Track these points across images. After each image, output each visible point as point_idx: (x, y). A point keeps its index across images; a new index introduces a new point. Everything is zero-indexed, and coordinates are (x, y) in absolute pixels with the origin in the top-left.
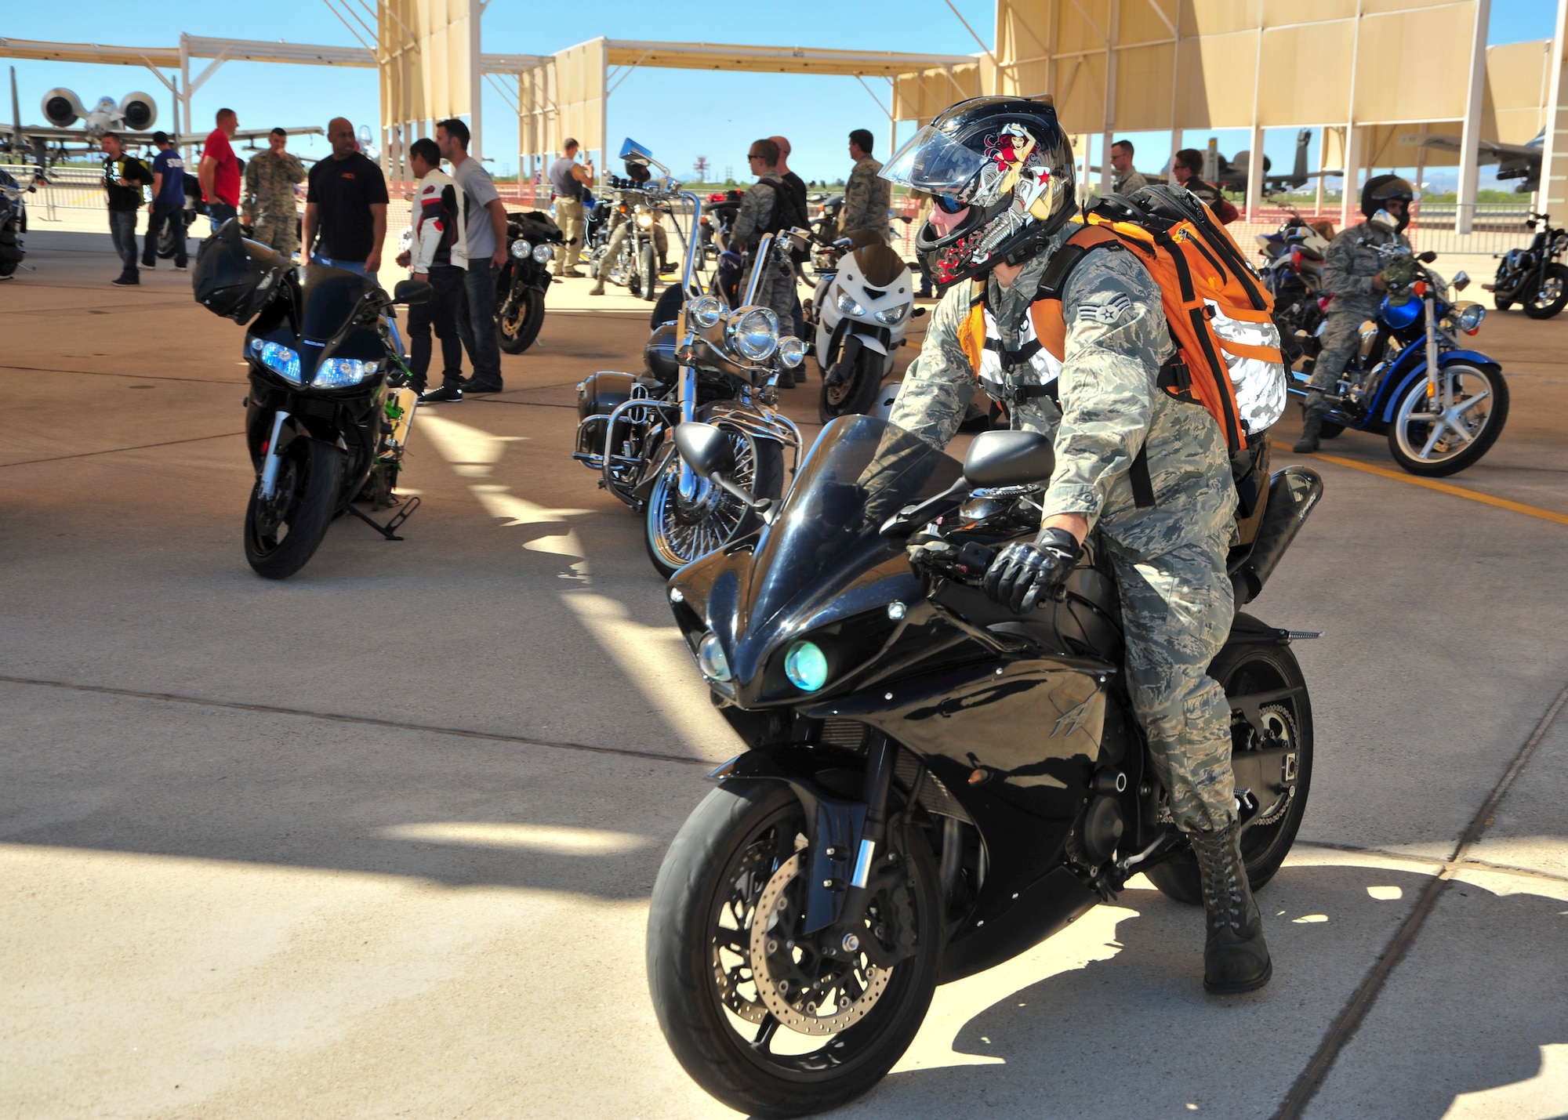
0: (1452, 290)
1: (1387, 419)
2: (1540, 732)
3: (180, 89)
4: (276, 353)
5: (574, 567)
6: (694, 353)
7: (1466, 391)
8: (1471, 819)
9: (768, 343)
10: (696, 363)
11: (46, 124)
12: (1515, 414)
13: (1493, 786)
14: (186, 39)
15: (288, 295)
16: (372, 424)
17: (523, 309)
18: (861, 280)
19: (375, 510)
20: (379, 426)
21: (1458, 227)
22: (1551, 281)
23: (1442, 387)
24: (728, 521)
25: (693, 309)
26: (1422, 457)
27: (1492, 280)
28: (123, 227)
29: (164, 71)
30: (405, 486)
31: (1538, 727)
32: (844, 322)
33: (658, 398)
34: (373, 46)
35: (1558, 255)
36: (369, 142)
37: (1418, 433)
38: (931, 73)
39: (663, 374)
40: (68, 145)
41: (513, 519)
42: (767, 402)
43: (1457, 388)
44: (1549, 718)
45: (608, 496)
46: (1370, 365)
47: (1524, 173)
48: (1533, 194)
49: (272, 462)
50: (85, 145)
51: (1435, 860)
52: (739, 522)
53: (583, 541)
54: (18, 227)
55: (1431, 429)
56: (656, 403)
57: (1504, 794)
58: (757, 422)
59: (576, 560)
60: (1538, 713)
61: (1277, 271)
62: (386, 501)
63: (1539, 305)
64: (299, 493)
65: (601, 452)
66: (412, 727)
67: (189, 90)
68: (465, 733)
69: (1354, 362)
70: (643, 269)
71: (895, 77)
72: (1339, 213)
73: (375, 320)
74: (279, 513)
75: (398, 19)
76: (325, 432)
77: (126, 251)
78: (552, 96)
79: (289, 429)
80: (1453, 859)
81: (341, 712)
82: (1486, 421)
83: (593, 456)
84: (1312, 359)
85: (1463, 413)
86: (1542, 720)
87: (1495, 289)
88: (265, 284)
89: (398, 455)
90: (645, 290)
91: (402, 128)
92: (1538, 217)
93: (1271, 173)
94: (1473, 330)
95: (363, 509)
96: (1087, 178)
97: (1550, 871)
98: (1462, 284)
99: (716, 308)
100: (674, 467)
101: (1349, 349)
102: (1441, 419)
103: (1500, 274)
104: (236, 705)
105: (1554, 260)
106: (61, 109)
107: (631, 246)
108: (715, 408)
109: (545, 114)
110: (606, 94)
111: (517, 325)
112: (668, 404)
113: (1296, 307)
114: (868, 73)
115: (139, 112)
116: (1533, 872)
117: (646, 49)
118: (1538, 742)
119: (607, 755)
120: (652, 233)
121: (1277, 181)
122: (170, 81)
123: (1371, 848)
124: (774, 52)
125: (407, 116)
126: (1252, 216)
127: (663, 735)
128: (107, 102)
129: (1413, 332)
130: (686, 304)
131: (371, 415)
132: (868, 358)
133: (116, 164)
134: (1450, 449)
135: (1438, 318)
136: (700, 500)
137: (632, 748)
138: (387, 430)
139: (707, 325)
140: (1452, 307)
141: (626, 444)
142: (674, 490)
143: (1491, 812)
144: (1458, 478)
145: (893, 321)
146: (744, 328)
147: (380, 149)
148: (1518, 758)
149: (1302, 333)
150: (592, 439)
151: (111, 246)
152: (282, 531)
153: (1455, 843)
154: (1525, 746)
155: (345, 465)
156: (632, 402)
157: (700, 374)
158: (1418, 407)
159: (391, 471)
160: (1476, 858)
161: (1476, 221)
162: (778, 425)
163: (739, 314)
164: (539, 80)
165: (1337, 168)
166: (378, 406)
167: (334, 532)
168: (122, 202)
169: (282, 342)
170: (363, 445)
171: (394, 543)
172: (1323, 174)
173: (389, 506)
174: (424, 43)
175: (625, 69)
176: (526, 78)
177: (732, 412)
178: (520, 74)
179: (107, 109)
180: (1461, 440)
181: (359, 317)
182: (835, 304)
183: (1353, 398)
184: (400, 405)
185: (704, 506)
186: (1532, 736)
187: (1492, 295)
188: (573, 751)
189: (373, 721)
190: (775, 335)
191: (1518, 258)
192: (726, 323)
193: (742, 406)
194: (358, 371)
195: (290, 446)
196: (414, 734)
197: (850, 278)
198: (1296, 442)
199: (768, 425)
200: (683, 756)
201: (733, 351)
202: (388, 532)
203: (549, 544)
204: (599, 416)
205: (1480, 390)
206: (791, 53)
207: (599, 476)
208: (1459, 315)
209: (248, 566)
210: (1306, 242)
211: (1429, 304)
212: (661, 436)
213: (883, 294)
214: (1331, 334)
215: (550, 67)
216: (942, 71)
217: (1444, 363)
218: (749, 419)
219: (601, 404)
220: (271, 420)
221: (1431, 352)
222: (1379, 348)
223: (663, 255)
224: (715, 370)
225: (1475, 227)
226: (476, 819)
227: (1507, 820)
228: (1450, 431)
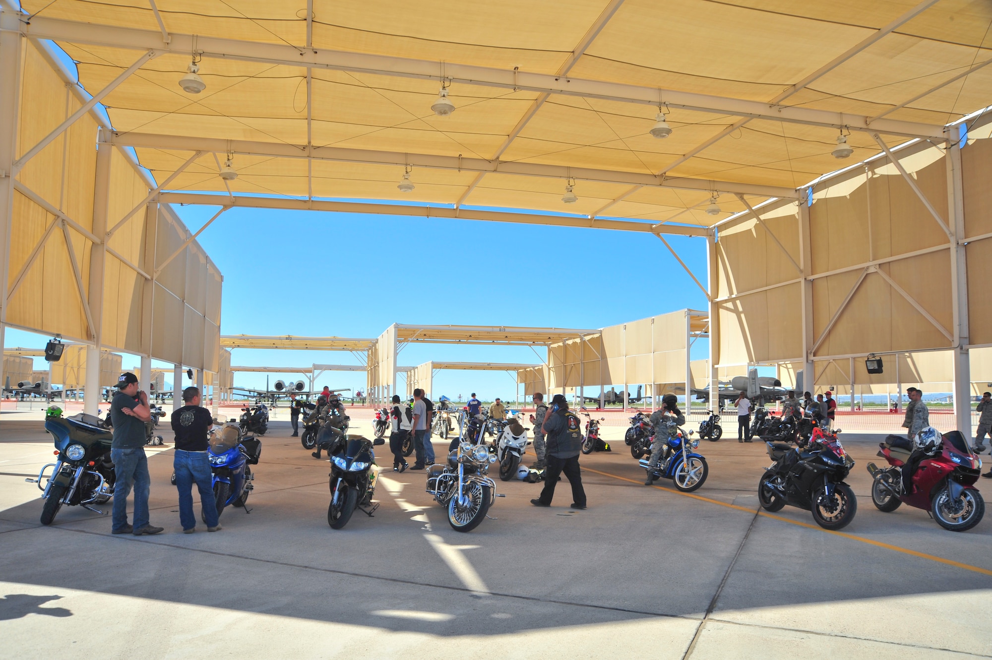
0: (689, 435)
1: (672, 474)
2: (727, 575)
3: (311, 379)
4: (339, 460)
5: (426, 525)
6: (463, 459)
7: (696, 465)
8: (709, 605)
9: (485, 456)
10: (464, 462)
11: (275, 390)
12: (710, 472)
13: (715, 594)
14: (314, 365)
15: (343, 443)
16: (366, 481)
17: (409, 443)
18: (511, 434)
19: (366, 507)
20: (368, 482)
21: (686, 413)
22: (715, 430)
23: (688, 464)
24: (473, 511)
25: (463, 446)
26: (684, 486)
27: (699, 430)
28: (295, 420)
29: (308, 374)
30: (374, 499)
31: (726, 573)
32: (506, 447)
33: (452, 473)
34: (366, 365)
35: (717, 422)
36: (363, 392)
37: (682, 479)
38: (528, 369)
39: (453, 465)
40: (280, 396)
41: (407, 510)
42: (485, 474)
43: (693, 465)
44: (729, 570)
45: (436, 502)
46: (666, 458)
47: (704, 398)
48: (707, 403)
49: (337, 493)
50: (285, 396)
51: (699, 619)
52: (477, 512)
53: (429, 517)
54: (266, 421)
55: (686, 477)
56: (451, 475)
57: (718, 596)
58: (482, 480)
59: (427, 523)
60: (726, 569)
61: (635, 428)
62: (369, 504)
63: (713, 437)
64: (344, 503)
65: (435, 490)
66: (378, 578)
67: (314, 379)
68: (394, 580)
69: (661, 457)
70: (444, 430)
71: (518, 371)
72: (652, 409)
73: (368, 450)
74: (338, 509)
75: (373, 358)
76: (352, 484)
77: (295, 427)
78: (416, 378)
79: (341, 483)
80: (705, 618)
81: (357, 573)
82: (702, 475)
83: (432, 491)
84: (649, 456)
85: (695, 472)
86: (727, 571)
87: (699, 432)
88: (336, 440)
89: (373, 491)
90: (444, 436)
91: (373, 388)
92: (710, 411)
93: (630, 397)
94: (696, 447)
95: (362, 507)
96: (576, 400)
97: (735, 621)
98: (691, 433)
99: (470, 446)
100: (457, 494)
101: (659, 453)
102: (689, 474)
103: (701, 428)
104: (326, 570)
105: (716, 424)
106: (279, 386)
107: (440, 423)
108: (469, 476)
109: (414, 383)
110: (432, 377)
111: (407, 448)
112: (454, 475)
113: (642, 440)
114: (510, 370)
115: (300, 386)
116: (729, 622)
117: (444, 364)
118: (727, 578)
119: (439, 588)
120: (447, 419)
121: (632, 400)
122: (309, 377)
123: (679, 616)
124: (482, 364)
125: (374, 385)
126: (626, 410)
127: (456, 581)
128: (292, 383)
129: (678, 448)
130: (460, 444)
131: (366, 479)
132: (514, 458)
133: (294, 402)
134: (692, 484)
135: (685, 444)
136: (465, 505)
137: (446, 585)
138: (371, 483)
139: (467, 451)
140: (689, 441)
141: (441, 487)
142: (457, 502)
143: (715, 602)
144: (695, 492)
145: (522, 447)
146: (478, 451)
147: (366, 394)
148: (721, 584)
149: (645, 448)
150: (431, 485)
151: (291, 425)
152: (339, 515)
153: (705, 613)
154: (723, 580)
155: (358, 494)
156: (444, 474)
157: (465, 466)
158: (681, 471)
159: (371, 495)
160: (712, 618)
161: (692, 411)
162: (489, 481)
163: (476, 447)
164: (413, 373)
165: (650, 396)
166: (368, 476)
167: (355, 514)
168: (295, 413)
169: (341, 457)
170: (363, 487)
171: (371, 518)
172: (646, 397)
173: (370, 506)
174: (380, 364)
175: (438, 370)
176: (409, 373)
177: (475, 477)
178: (408, 371)
179: (292, 385)
180: (695, 480)
181: (363, 449)
182: (504, 442)
183: (662, 468)
184: (374, 475)
185: (466, 506)
186: (725, 576)
187: (699, 434)
188: (428, 586)
189: (366, 576)
190: (487, 453)
191: (705, 423)
192: (472, 450)
193: (477, 475)
194: (363, 466)
195: (342, 488)
196: (379, 580)
197: (508, 434)
198: (646, 482)
199: (486, 481)
200: (462, 588)
201: (475, 458)
202: (370, 514)
203: (419, 518)
204: (433, 478)
205: (699, 466)
206: (487, 364)
207: (434, 497)
208: (692, 443)
209: (329, 525)
210: (644, 420)
211: (683, 439)
212: (453, 485)
213: (518, 438)
214: (654, 449)
215: (416, 370)
216: (532, 369)
217: (688, 457)
218: (479, 480)
219: (434, 474)
220: (337, 480)
221: (684, 454)
222: (669, 453)
223: (450, 426)
224: (469, 464)
225: (692, 413)
226: (399, 609)
227: (720, 604)
228: (691, 478)
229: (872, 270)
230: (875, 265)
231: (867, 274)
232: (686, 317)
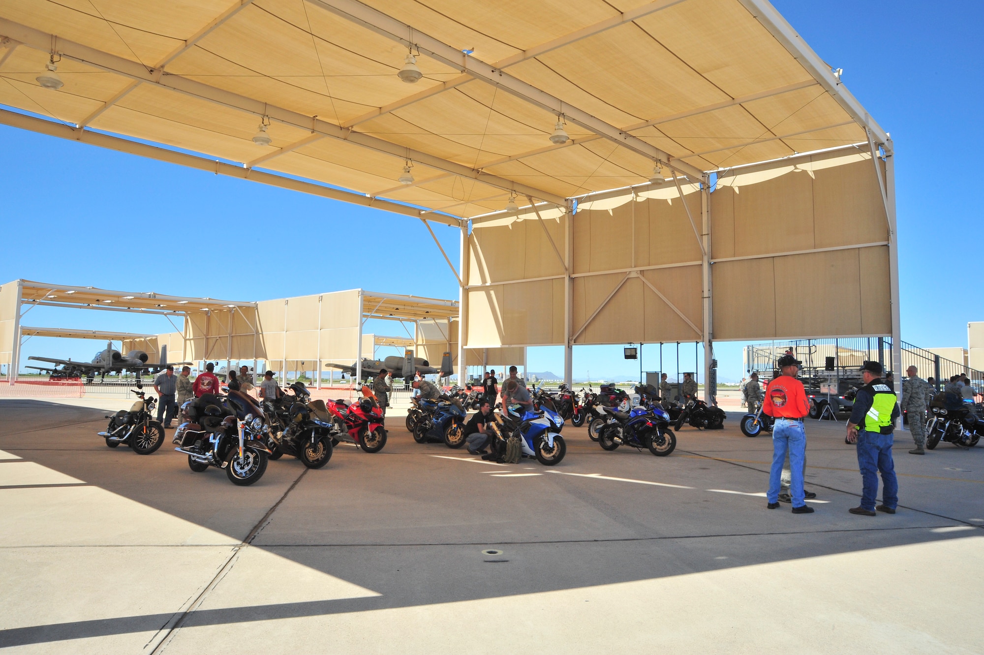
229: (633, 275)
230: (637, 271)
231: (628, 278)
232: (360, 297)
